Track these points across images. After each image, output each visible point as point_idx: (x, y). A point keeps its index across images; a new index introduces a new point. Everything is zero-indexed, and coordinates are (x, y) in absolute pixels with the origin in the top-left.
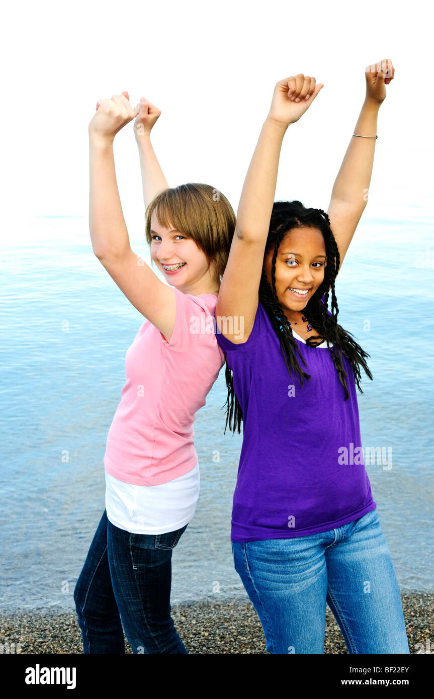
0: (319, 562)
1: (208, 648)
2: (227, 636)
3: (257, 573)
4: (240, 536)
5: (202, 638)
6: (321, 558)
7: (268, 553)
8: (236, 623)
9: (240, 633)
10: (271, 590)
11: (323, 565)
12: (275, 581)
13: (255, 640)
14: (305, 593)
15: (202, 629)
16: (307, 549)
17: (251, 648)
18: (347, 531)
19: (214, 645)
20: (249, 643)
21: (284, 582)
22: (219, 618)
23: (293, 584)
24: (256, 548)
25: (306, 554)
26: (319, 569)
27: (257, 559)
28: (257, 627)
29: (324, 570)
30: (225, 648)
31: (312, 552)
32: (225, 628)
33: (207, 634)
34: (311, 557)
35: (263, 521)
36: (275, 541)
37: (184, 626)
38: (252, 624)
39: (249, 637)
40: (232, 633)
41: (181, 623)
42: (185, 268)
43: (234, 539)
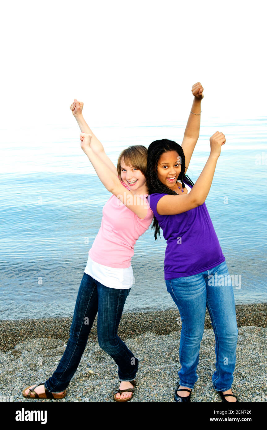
0: (203, 286)
1: (152, 327)
2: (160, 322)
3: (176, 291)
4: (168, 277)
5: (149, 323)
6: (204, 284)
7: (180, 283)
8: (163, 317)
9: (165, 321)
10: (183, 298)
11: (205, 287)
12: (184, 294)
13: (171, 323)
14: (197, 299)
15: (149, 319)
16: (198, 281)
17: (170, 327)
18: (213, 271)
19: (154, 326)
20: (169, 325)
21: (188, 294)
22: (156, 315)
23: (192, 295)
24: (175, 281)
25: (197, 283)
26: (203, 289)
27: (176, 286)
28: (172, 318)
29: (205, 289)
30: (159, 327)
31: (200, 282)
32: (158, 319)
33: (151, 322)
34: (199, 284)
35: (177, 270)
36: (183, 278)
37: (141, 319)
38: (170, 317)
39: (169, 322)
40: (162, 321)
41: (140, 317)
42: (138, 181)
43: (166, 279)
